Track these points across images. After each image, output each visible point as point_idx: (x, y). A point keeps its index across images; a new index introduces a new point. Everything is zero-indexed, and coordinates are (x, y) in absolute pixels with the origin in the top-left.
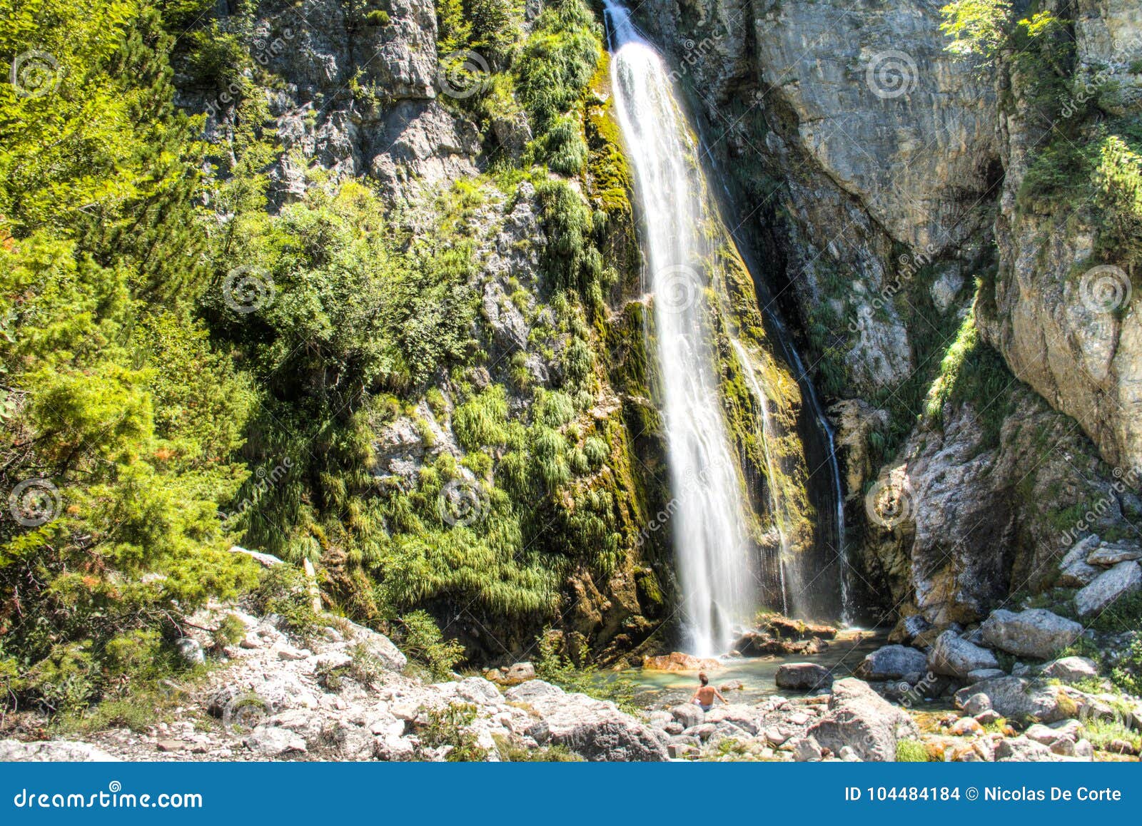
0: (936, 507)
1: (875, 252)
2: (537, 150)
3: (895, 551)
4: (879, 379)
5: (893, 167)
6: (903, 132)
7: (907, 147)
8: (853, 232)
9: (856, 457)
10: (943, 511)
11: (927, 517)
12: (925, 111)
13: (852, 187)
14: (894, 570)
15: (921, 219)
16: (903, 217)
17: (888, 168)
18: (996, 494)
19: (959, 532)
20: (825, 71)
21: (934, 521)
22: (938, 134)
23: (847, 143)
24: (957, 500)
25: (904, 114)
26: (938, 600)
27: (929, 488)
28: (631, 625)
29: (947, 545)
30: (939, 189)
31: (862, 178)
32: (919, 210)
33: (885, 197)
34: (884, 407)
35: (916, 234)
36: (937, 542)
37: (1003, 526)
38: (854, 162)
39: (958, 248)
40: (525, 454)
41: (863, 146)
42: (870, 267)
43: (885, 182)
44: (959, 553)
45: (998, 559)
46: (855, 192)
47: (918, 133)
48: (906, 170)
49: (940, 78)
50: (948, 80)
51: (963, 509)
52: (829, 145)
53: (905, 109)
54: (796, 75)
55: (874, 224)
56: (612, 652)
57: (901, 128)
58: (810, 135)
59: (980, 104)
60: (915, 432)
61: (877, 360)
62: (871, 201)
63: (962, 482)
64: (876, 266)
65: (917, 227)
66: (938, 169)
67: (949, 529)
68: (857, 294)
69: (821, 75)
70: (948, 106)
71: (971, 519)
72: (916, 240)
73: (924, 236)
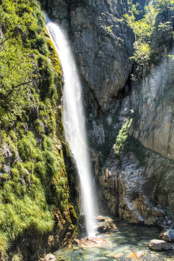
0: (133, 182)
1: (95, 107)
2: (32, 44)
3: (108, 192)
4: (98, 142)
5: (103, 84)
6: (107, 76)
7: (107, 80)
8: (90, 100)
9: (97, 165)
10: (136, 183)
11: (130, 184)
12: (111, 72)
13: (92, 87)
14: (108, 198)
15: (106, 100)
16: (102, 99)
17: (102, 85)
18: (150, 179)
19: (141, 189)
20: (91, 53)
21: (132, 186)
22: (113, 79)
23: (94, 75)
24: (139, 180)
25: (107, 71)
26: (136, 209)
27: (130, 176)
28: (71, 228)
29: (137, 193)
30: (110, 94)
31: (95, 85)
32: (106, 98)
33: (99, 92)
34: (100, 151)
35: (103, 104)
36: (134, 192)
37: (154, 188)
38: (95, 80)
39: (110, 110)
40: (43, 163)
41: (97, 77)
42: (94, 110)
43: (101, 88)
44: (142, 195)
45: (153, 197)
46: (93, 89)
47: (109, 78)
48: (106, 86)
49: (115, 65)
50: (117, 66)
51: (141, 182)
52: (89, 74)
53: (107, 70)
54: (82, 52)
55: (96, 99)
56: (66, 240)
57: (106, 75)
58: (83, 70)
59: (122, 75)
60: (108, 158)
61: (98, 137)
62: (96, 93)
63: (139, 175)
64: (95, 111)
65: (104, 102)
66: (111, 88)
67: (138, 188)
68: (91, 117)
69: (90, 54)
70: (116, 73)
71: (143, 186)
72: (103, 106)
73: (105, 105)
